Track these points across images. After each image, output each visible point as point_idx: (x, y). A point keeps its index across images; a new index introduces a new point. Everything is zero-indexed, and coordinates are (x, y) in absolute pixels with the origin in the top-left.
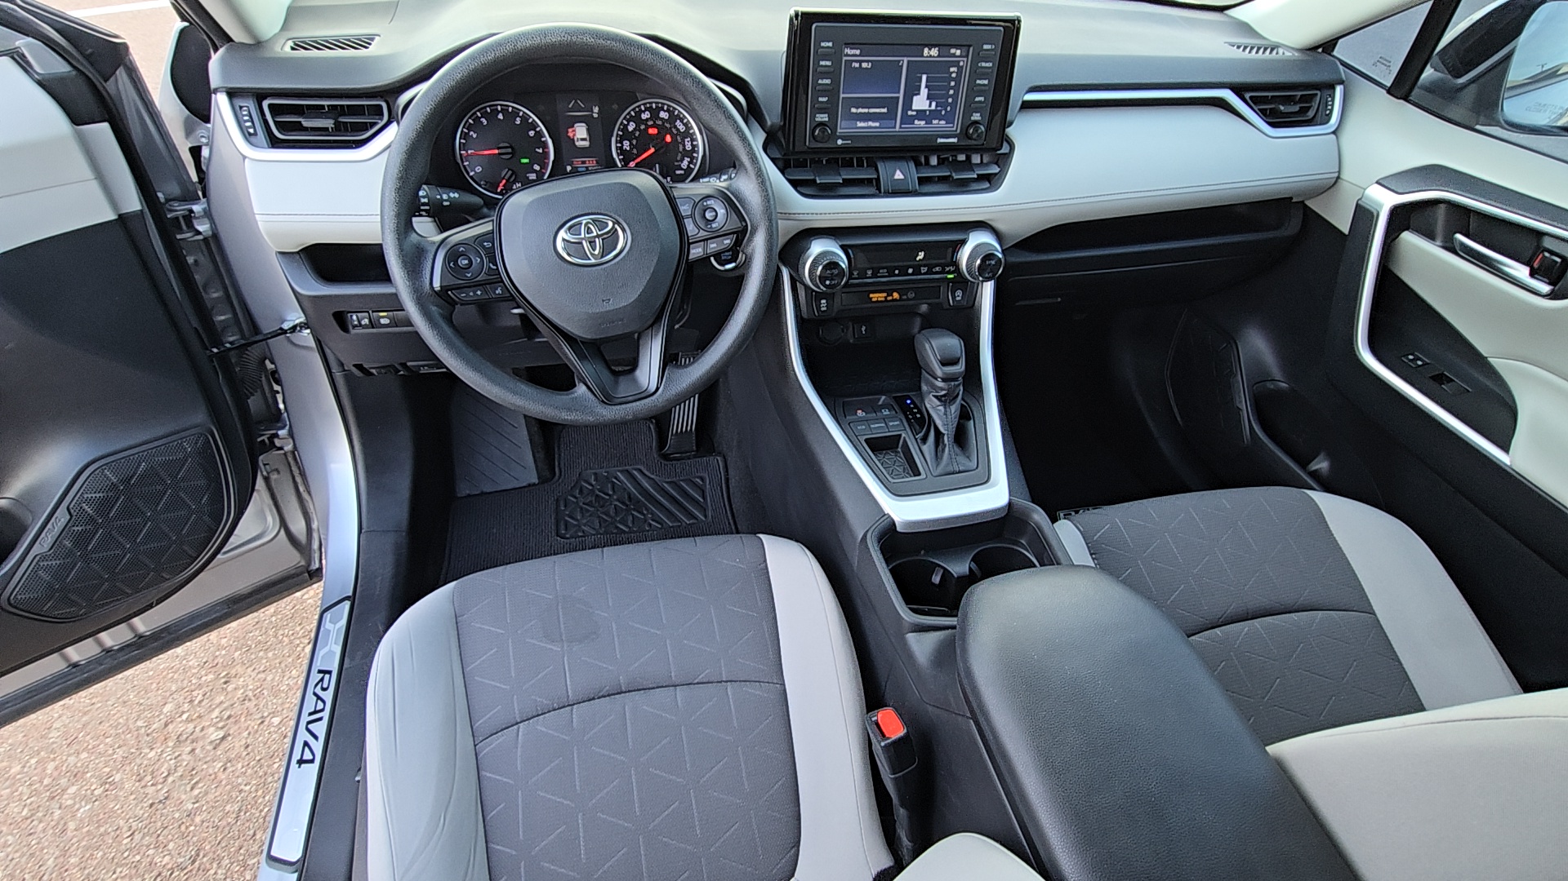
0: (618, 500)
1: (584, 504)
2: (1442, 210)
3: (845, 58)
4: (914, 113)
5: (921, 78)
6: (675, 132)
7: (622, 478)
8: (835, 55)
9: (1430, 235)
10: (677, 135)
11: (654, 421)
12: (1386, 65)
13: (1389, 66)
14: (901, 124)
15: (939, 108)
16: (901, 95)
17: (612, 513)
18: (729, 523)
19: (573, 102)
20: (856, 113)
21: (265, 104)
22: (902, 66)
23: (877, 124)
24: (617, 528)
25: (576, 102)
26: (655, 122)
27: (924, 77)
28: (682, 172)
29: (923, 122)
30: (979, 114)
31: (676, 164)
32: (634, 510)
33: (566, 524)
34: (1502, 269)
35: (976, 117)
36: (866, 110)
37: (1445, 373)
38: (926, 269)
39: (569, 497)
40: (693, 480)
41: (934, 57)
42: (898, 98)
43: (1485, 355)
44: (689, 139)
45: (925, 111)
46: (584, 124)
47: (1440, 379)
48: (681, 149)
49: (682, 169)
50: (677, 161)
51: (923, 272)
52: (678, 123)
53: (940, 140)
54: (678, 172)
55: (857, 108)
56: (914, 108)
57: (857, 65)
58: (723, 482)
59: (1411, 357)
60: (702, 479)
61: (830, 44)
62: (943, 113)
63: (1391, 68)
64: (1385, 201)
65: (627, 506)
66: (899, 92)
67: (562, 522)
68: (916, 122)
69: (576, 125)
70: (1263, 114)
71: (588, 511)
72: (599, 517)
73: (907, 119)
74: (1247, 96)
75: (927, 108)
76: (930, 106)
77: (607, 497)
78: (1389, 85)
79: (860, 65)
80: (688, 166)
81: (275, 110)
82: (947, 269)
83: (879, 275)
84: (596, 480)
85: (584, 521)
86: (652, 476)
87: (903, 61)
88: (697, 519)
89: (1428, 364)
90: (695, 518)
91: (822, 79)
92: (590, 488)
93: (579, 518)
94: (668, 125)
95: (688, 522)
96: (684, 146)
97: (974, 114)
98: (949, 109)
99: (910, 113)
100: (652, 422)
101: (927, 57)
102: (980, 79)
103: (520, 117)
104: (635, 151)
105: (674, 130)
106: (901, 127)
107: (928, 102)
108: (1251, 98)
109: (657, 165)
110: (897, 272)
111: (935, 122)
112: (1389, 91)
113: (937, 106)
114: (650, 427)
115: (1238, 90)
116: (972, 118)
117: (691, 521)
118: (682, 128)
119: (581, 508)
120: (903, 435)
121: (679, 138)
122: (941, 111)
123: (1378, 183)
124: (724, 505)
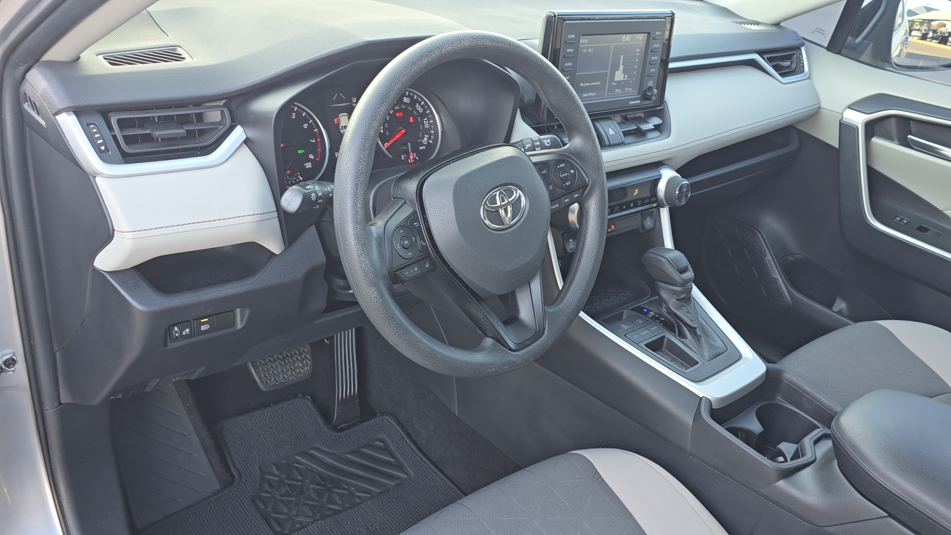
0: (312, 483)
1: (281, 496)
2: (893, 120)
3: (581, 46)
4: (615, 84)
5: (620, 57)
6: (416, 114)
7: (302, 460)
8: (575, 44)
9: (890, 138)
10: (417, 116)
11: (309, 397)
12: (821, 33)
13: (824, 34)
14: (608, 92)
15: (629, 79)
16: (609, 71)
17: (314, 496)
18: (435, 473)
19: (337, 94)
20: (583, 87)
21: (114, 121)
22: (610, 49)
23: (594, 94)
24: (330, 509)
25: (339, 94)
26: (400, 107)
27: (622, 56)
28: (424, 148)
29: (620, 90)
30: (652, 82)
31: (419, 141)
32: (334, 488)
33: (276, 520)
34: (940, 153)
35: (651, 84)
36: (589, 84)
37: (922, 225)
38: (640, 202)
39: (262, 494)
40: (372, 444)
41: (628, 42)
42: (607, 73)
43: (941, 210)
44: (426, 119)
45: (621, 81)
46: (346, 114)
47: (921, 229)
48: (421, 128)
49: (423, 145)
50: (420, 139)
51: (639, 204)
52: (417, 106)
53: (631, 103)
54: (421, 148)
55: (584, 83)
56: (616, 80)
57: (585, 51)
58: (406, 438)
59: (898, 219)
60: (381, 440)
61: (573, 36)
62: (631, 81)
63: (825, 35)
64: (858, 119)
65: (324, 486)
66: (608, 70)
67: (271, 520)
68: (616, 90)
69: (340, 115)
70: (776, 68)
71: (290, 502)
72: (305, 504)
73: (612, 89)
74: (765, 57)
75: (622, 79)
76: (624, 78)
77: (300, 483)
78: (826, 45)
79: (587, 51)
80: (428, 141)
81: (122, 124)
82: (652, 200)
83: (614, 211)
84: (278, 469)
85: (294, 512)
86: (331, 451)
87: (611, 45)
88: (401, 479)
89: (909, 221)
90: (397, 478)
91: (567, 63)
92: (277, 479)
93: (286, 511)
94: (410, 108)
95: (393, 484)
96: (423, 125)
97: (650, 82)
98: (634, 78)
99: (613, 84)
100: (307, 399)
101: (624, 42)
102: (653, 57)
103: (295, 112)
104: (387, 133)
105: (414, 112)
106: (608, 95)
107: (623, 75)
108: (767, 58)
109: (409, 143)
110: (624, 207)
111: (626, 89)
112: (828, 48)
113: (628, 78)
114: (307, 405)
115: (761, 53)
116: (649, 85)
117: (396, 482)
118: (420, 110)
119: (282, 501)
120: (667, 336)
121: (419, 119)
122: (630, 80)
123: (849, 108)
124: (421, 458)
